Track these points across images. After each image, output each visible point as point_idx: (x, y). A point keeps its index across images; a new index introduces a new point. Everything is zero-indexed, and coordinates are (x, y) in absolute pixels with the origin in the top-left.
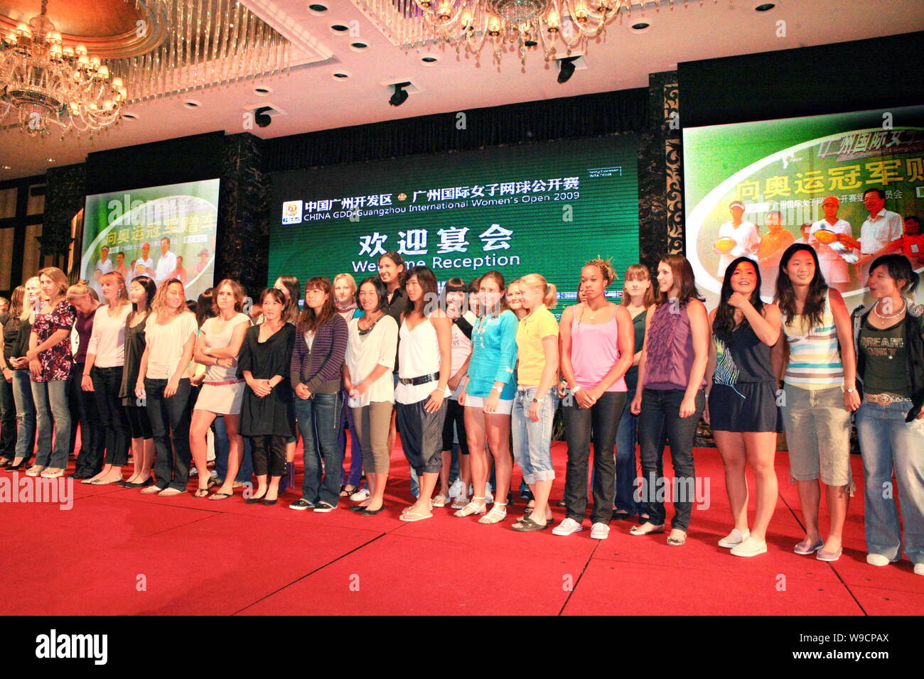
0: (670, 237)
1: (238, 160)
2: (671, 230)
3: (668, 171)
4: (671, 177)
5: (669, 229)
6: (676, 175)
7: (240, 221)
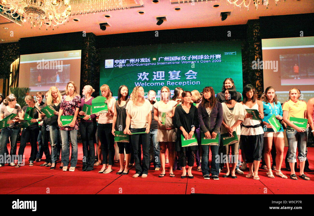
0: (257, 76)
1: (88, 43)
2: (257, 74)
3: (256, 54)
4: (257, 56)
5: (256, 73)
6: (258, 55)
7: (90, 66)
